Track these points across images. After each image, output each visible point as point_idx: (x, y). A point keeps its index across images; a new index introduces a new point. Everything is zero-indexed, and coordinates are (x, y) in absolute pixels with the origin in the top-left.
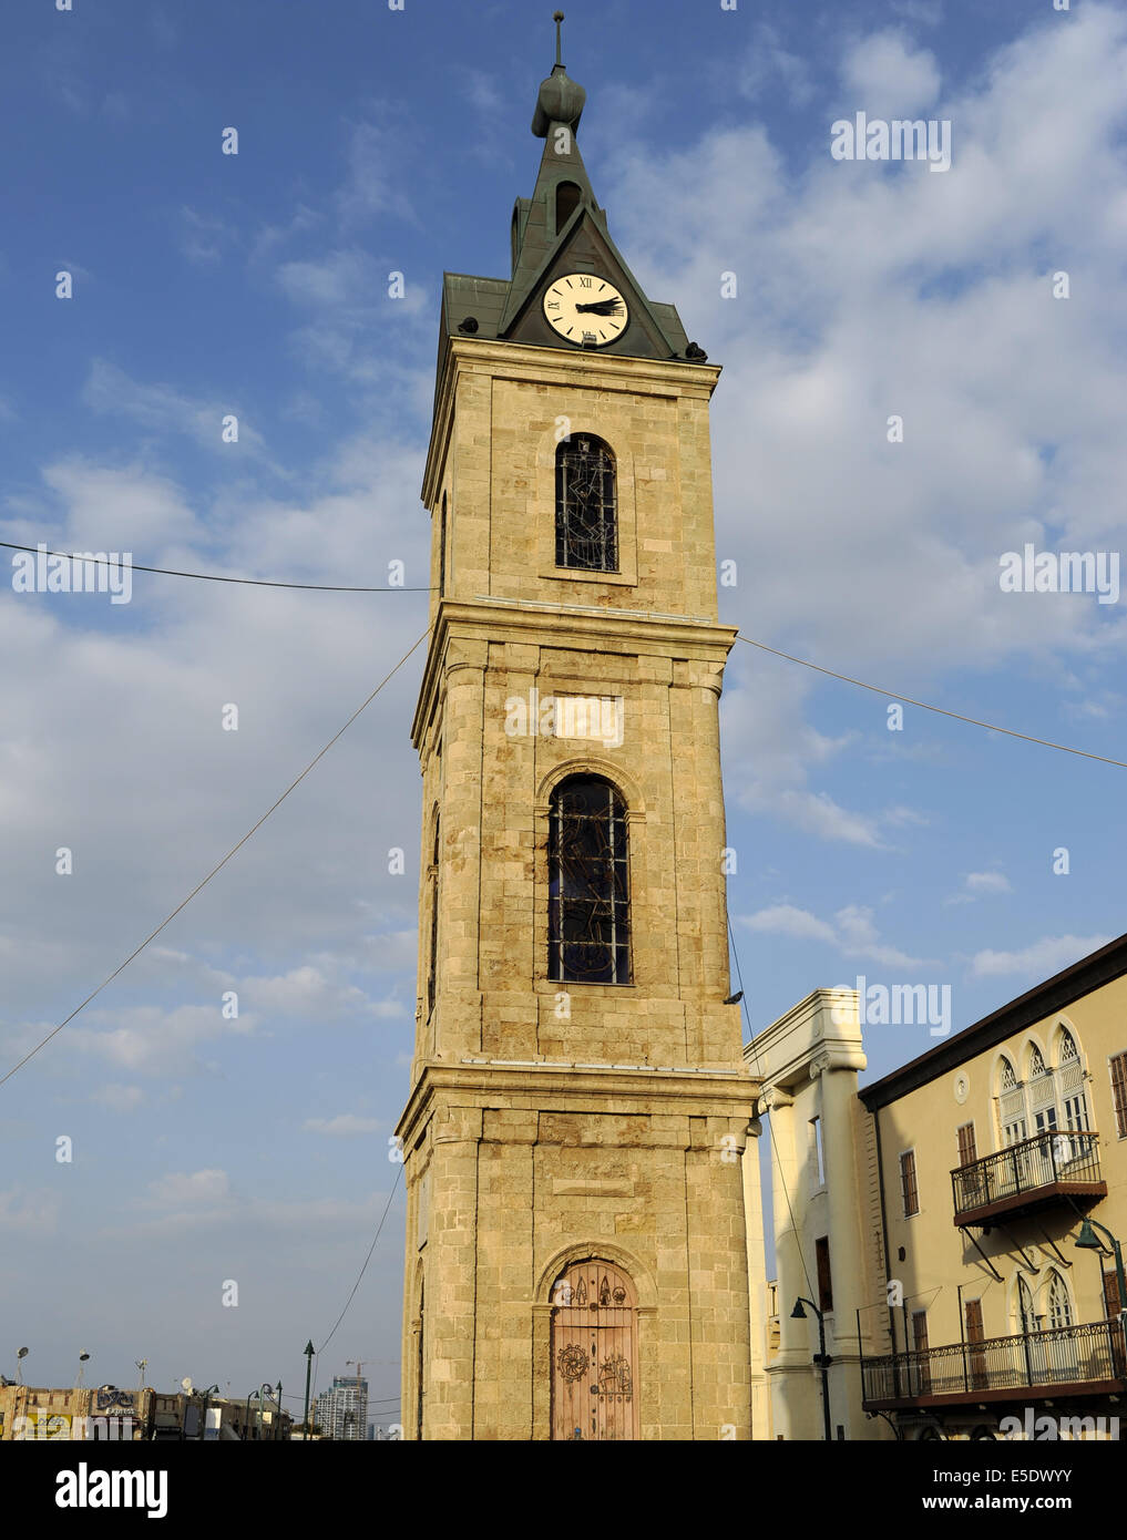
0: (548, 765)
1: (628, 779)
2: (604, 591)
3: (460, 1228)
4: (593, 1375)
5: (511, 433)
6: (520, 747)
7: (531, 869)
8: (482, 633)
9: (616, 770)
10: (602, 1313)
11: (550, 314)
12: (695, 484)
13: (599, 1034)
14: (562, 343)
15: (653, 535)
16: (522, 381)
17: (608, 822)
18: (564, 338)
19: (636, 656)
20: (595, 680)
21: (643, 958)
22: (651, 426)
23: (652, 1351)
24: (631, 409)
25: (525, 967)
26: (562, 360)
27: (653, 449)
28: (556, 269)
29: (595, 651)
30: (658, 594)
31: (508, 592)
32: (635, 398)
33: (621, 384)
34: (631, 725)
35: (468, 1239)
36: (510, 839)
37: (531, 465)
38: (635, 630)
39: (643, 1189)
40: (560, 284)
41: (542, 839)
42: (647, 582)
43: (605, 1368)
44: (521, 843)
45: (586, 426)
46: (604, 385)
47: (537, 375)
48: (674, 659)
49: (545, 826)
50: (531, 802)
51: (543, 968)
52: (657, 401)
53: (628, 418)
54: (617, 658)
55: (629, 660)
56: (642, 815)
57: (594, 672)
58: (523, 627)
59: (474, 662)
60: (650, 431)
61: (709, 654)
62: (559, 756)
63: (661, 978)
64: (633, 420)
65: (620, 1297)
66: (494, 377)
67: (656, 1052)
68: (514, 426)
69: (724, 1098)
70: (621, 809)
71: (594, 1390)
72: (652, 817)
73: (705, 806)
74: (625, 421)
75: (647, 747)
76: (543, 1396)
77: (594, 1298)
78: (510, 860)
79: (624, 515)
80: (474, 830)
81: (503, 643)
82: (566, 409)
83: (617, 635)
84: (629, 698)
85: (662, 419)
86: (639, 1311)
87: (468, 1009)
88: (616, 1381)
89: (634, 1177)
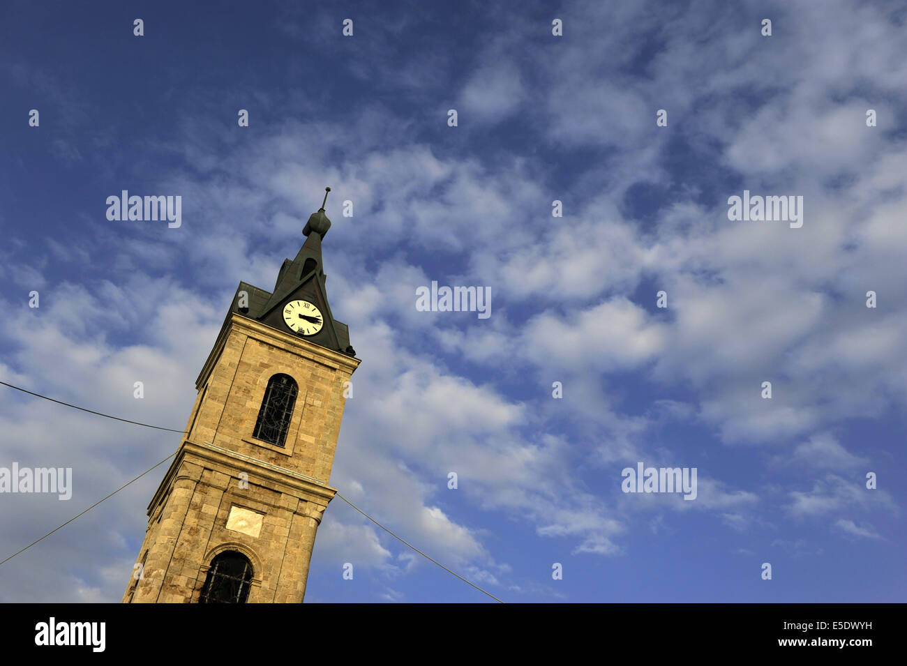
0: (216, 542)
1: (258, 559)
2: (274, 455)
5: (250, 365)
6: (203, 529)
8: (201, 462)
9: (253, 553)
11: (285, 315)
12: (334, 412)
14: (287, 330)
15: (307, 433)
16: (262, 342)
17: (240, 582)
18: (288, 327)
19: (281, 493)
20: (256, 501)
22: (320, 379)
24: (314, 369)
26: (285, 338)
27: (318, 391)
28: (295, 295)
29: (260, 486)
30: (301, 463)
31: (223, 444)
32: (316, 364)
33: (311, 356)
34: (265, 528)
36: (182, 581)
37: (255, 383)
38: (284, 479)
40: (294, 303)
41: (200, 585)
42: (295, 455)
44: (187, 585)
45: (287, 371)
46: (302, 354)
47: (271, 341)
48: (300, 499)
49: (204, 577)
50: (200, 562)
52: (327, 369)
53: (310, 372)
54: (272, 492)
55: (276, 494)
56: (260, 582)
57: (256, 497)
58: (225, 464)
59: (193, 477)
60: (319, 381)
61: (319, 501)
62: (223, 539)
64: (312, 374)
66: (249, 337)
68: (252, 362)
70: (250, 576)
72: (265, 584)
73: (296, 583)
74: (308, 373)
75: (273, 544)
78: (177, 593)
79: (295, 419)
80: (162, 572)
81: (212, 470)
82: (281, 361)
83: (274, 480)
84: (271, 514)
85: (327, 377)
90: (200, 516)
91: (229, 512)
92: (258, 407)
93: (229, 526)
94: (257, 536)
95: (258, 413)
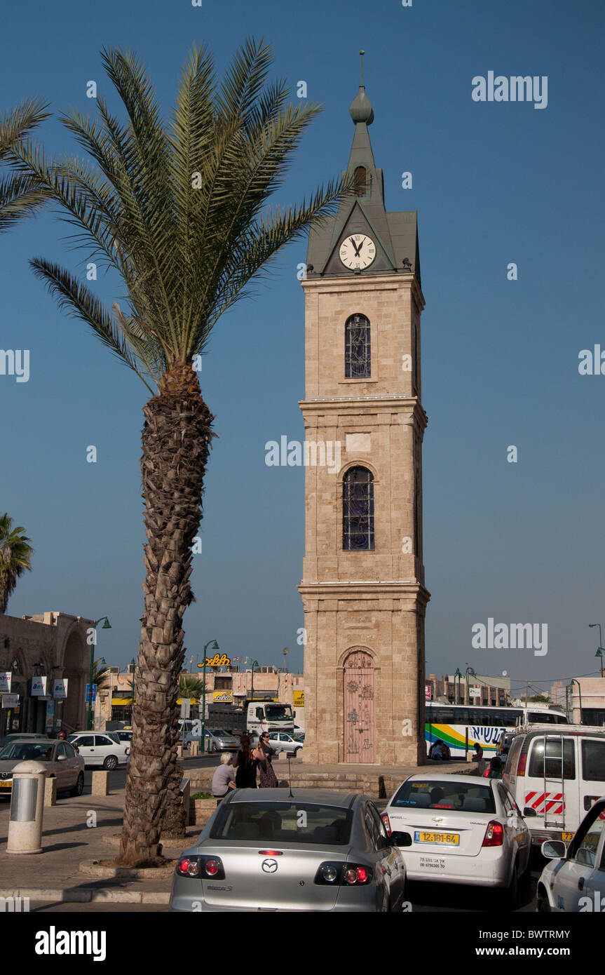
0: (342, 464)
1: (374, 468)
2: (365, 386)
4: (360, 691)
5: (327, 318)
7: (335, 507)
8: (314, 413)
9: (370, 464)
10: (363, 669)
11: (342, 257)
12: (404, 330)
13: (361, 570)
14: (347, 272)
15: (385, 356)
16: (331, 293)
17: (367, 484)
18: (347, 268)
19: (376, 414)
20: (361, 426)
21: (379, 540)
22: (386, 304)
23: (379, 683)
24: (378, 297)
25: (334, 545)
26: (346, 281)
27: (386, 316)
28: (344, 235)
29: (360, 415)
30: (386, 384)
31: (327, 392)
32: (379, 292)
33: (372, 287)
34: (373, 443)
35: (314, 646)
36: (327, 496)
37: (335, 332)
38: (375, 404)
39: (377, 626)
40: (347, 241)
41: (340, 495)
42: (382, 379)
43: (365, 688)
44: (331, 497)
45: (357, 310)
46: (365, 289)
47: (337, 289)
48: (392, 414)
49: (341, 490)
50: (336, 480)
51: (341, 545)
52: (389, 292)
53: (376, 302)
54: (370, 416)
55: (374, 416)
56: (378, 482)
57: (360, 423)
58: (332, 409)
60: (385, 307)
61: (406, 410)
62: (347, 460)
63: (384, 546)
64: (378, 302)
65: (369, 664)
66: (319, 293)
67: (381, 575)
68: (328, 314)
69: (405, 592)
70: (372, 478)
71: (360, 696)
72: (381, 482)
73: (403, 475)
74: (374, 303)
75: (381, 453)
76: (341, 698)
77: (360, 665)
78: (328, 504)
79: (373, 350)
80: (314, 494)
81: (323, 416)
82: (350, 303)
83: (368, 407)
84: (374, 431)
86: (376, 669)
87: (313, 563)
88: (368, 693)
89: (374, 622)
91: (345, 440)
92: (342, 351)
93: (348, 450)
94: (369, 450)
95: (344, 356)
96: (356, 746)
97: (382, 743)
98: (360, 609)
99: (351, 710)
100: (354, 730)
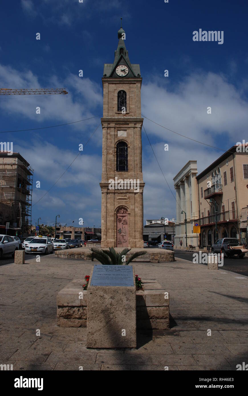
0: (116, 140)
1: (128, 142)
2: (124, 114)
3: (104, 204)
4: (122, 222)
6: (112, 138)
7: (114, 156)
8: (106, 122)
9: (126, 141)
10: (123, 214)
11: (117, 72)
12: (138, 96)
13: (123, 178)
14: (118, 77)
15: (132, 105)
16: (113, 83)
17: (125, 148)
19: (129, 124)
20: (123, 128)
21: (130, 167)
23: (130, 219)
25: (113, 169)
26: (119, 80)
27: (132, 91)
28: (118, 65)
29: (122, 124)
30: (132, 114)
31: (111, 116)
32: (129, 84)
33: (127, 82)
34: (128, 134)
35: (105, 205)
36: (111, 152)
37: (114, 96)
38: (129, 120)
39: (129, 198)
40: (118, 67)
41: (115, 151)
43: (124, 221)
44: (113, 152)
45: (122, 89)
46: (125, 83)
47: (115, 82)
48: (134, 124)
49: (116, 149)
50: (114, 146)
51: (115, 169)
54: (126, 124)
56: (129, 147)
58: (112, 121)
59: (106, 127)
60: (132, 89)
61: (139, 123)
62: (118, 139)
63: (131, 170)
64: (129, 87)
65: (126, 212)
66: (109, 83)
68: (111, 90)
70: (127, 146)
71: (122, 224)
72: (131, 147)
73: (138, 145)
75: (130, 137)
76: (115, 224)
77: (122, 212)
78: (111, 154)
80: (106, 151)
81: (110, 124)
82: (119, 87)
83: (126, 121)
84: (128, 130)
85: (133, 86)
86: (128, 214)
87: (105, 175)
88: (125, 223)
89: (128, 197)
90: (111, 135)
91: (117, 132)
92: (117, 102)
93: (118, 136)
94: (126, 136)
95: (117, 104)
96: (121, 241)
97: (131, 240)
98: (123, 192)
99: (119, 228)
100: (120, 236)
